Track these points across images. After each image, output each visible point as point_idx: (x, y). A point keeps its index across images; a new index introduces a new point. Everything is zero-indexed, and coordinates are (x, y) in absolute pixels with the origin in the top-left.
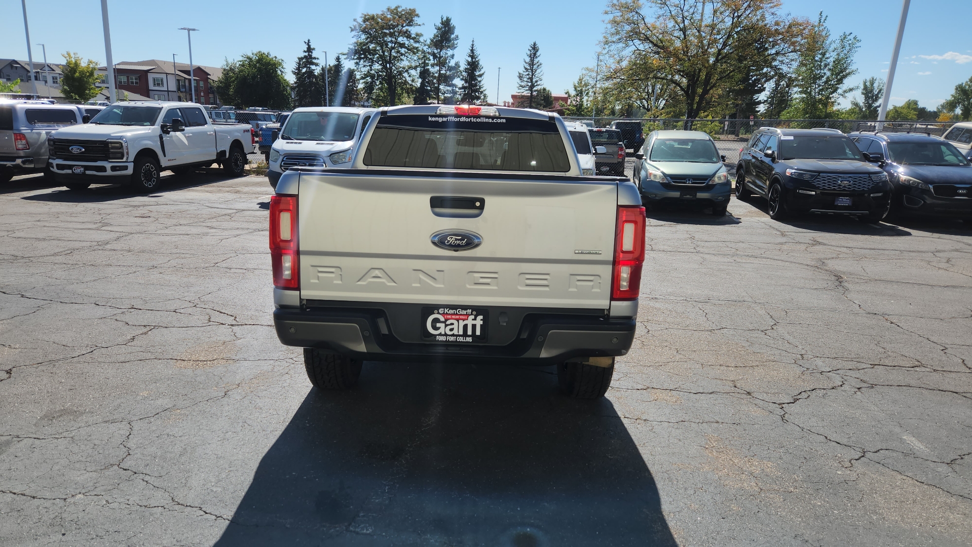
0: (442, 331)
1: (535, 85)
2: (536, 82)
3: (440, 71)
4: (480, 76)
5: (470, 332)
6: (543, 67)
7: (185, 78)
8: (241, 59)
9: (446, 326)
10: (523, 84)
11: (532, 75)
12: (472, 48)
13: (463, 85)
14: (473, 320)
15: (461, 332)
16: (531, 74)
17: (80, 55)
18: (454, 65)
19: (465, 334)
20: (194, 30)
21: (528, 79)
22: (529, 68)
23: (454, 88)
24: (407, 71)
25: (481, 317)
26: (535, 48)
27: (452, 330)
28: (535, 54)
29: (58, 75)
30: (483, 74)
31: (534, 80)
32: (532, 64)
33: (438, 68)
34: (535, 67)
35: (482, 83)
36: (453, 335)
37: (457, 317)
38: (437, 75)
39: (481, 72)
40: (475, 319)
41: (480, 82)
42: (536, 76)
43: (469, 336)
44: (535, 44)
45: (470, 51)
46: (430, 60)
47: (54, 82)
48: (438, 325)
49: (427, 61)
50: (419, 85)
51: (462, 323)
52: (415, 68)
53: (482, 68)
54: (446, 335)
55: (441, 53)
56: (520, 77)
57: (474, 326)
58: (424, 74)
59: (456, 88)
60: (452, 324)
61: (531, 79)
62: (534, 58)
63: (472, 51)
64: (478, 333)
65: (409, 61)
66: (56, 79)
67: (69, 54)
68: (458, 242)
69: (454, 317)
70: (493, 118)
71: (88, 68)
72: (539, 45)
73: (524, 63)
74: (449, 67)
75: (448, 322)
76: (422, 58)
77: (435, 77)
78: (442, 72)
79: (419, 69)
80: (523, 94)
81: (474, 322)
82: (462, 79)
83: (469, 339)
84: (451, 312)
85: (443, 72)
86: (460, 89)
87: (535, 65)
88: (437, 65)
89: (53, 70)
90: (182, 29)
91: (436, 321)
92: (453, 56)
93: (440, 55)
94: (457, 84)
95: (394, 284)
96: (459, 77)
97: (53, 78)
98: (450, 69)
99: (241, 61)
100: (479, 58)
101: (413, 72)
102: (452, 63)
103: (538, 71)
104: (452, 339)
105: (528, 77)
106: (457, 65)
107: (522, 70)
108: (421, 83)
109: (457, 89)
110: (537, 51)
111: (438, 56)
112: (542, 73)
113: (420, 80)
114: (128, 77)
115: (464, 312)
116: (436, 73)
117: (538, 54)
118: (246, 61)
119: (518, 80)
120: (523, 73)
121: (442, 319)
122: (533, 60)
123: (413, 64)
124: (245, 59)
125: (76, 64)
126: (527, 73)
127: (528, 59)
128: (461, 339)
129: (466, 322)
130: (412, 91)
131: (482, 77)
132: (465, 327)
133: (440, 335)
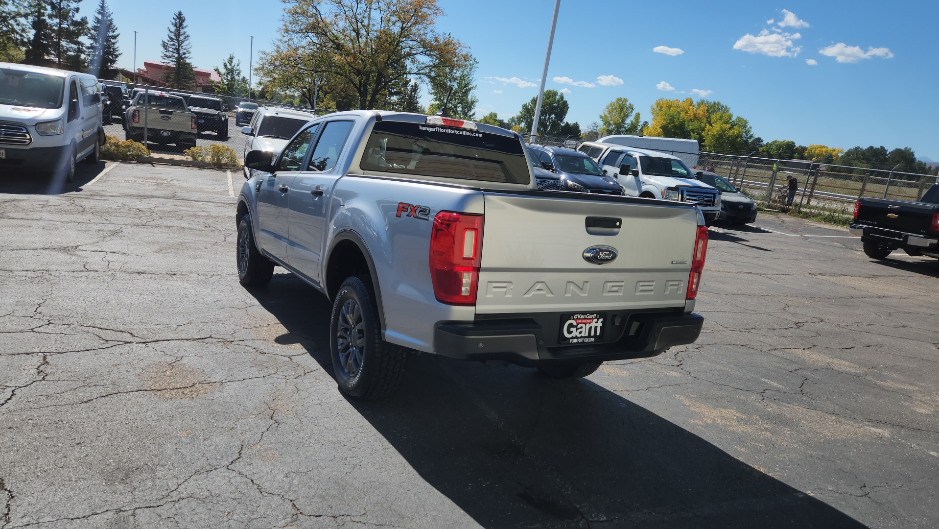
1: (183, 57)
2: (184, 54)
3: (60, 24)
4: (115, 37)
6: (191, 39)
10: (167, 54)
11: (179, 46)
12: (103, 4)
13: (91, 44)
16: (177, 44)
18: (79, 20)
21: (175, 49)
22: (174, 37)
23: (81, 47)
24: (13, 18)
26: (180, 20)
28: (181, 24)
30: (118, 36)
31: (181, 52)
32: (178, 34)
33: (58, 20)
34: (181, 38)
35: (116, 46)
38: (56, 28)
39: (116, 33)
41: (114, 44)
42: (184, 47)
44: (180, 13)
45: (99, 8)
46: (46, 10)
49: (42, 11)
50: (32, 37)
52: (26, 16)
53: (116, 29)
55: (62, 4)
56: (165, 46)
58: (39, 25)
59: (82, 46)
61: (178, 50)
62: (179, 28)
63: (102, 7)
65: (17, 7)
72: (185, 15)
73: (169, 32)
74: (73, 21)
76: (36, 5)
77: (53, 31)
78: (62, 26)
79: (31, 19)
80: (168, 65)
82: (90, 38)
85: (64, 26)
86: (88, 48)
87: (181, 35)
88: (56, 17)
92: (77, 10)
93: (60, 6)
94: (83, 42)
96: (86, 34)
98: (75, 23)
100: (112, 16)
101: (22, 20)
102: (78, 17)
103: (186, 43)
105: (173, 47)
106: (84, 21)
107: (166, 39)
108: (35, 35)
109: (84, 48)
110: (184, 21)
111: (58, 7)
112: (189, 46)
113: (33, 32)
116: (56, 26)
117: (185, 24)
119: (162, 49)
120: (168, 42)
122: (179, 30)
123: (23, 11)
126: (172, 43)
127: (173, 29)
130: (23, 44)
131: (117, 40)
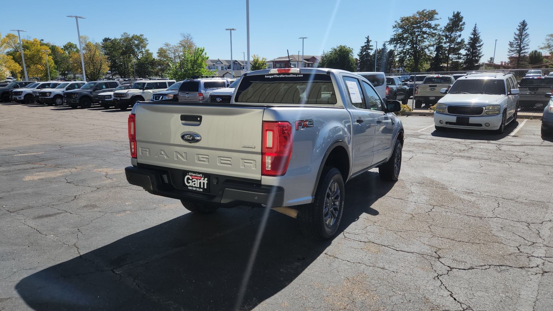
0: (190, 184)
1: (523, 49)
2: (524, 47)
3: (450, 46)
4: (480, 46)
5: (202, 187)
6: (530, 37)
7: (306, 63)
8: (331, 50)
9: (192, 182)
10: (512, 49)
11: (521, 43)
12: (475, 29)
13: (466, 53)
14: (203, 180)
15: (198, 186)
16: (519, 42)
17: (259, 56)
18: (460, 41)
19: (200, 188)
20: (306, 38)
21: (517, 45)
22: (518, 38)
23: (460, 56)
24: (427, 48)
25: (206, 179)
26: (524, 25)
27: (195, 184)
28: (523, 29)
29: (224, 66)
30: (482, 45)
31: (522, 46)
32: (521, 35)
33: (449, 44)
34: (523, 37)
35: (481, 51)
36: (195, 187)
37: (197, 178)
38: (448, 48)
39: (481, 43)
40: (204, 180)
41: (479, 50)
42: (524, 43)
43: (202, 188)
44: (524, 22)
45: (473, 31)
46: (443, 40)
47: (222, 69)
48: (189, 181)
49: (441, 41)
50: (435, 55)
51: (199, 181)
52: (433, 46)
53: (482, 41)
54: (192, 187)
55: (452, 34)
56: (511, 44)
57: (204, 183)
58: (439, 48)
59: (461, 55)
60: (195, 181)
61: (520, 45)
62: (522, 31)
63: (475, 31)
64: (205, 187)
65: (429, 42)
66: (223, 67)
67: (255, 56)
68: (189, 138)
69: (195, 177)
70: (296, 74)
71: (262, 61)
72: (527, 22)
73: (515, 35)
74: (456, 42)
75: (193, 180)
76: (438, 39)
77: (446, 50)
78: (451, 46)
79: (435, 46)
80: (512, 56)
81: (204, 181)
82: (466, 50)
83: (201, 190)
84: (194, 175)
85: (452, 46)
86: (464, 56)
87: (523, 35)
88: (448, 42)
89: (222, 63)
90: (300, 38)
91: (188, 179)
92: (460, 36)
93: (451, 36)
94: (461, 53)
95: (168, 158)
96: (464, 48)
97: (222, 67)
98: (459, 43)
99: (330, 52)
100: (479, 35)
101: (431, 48)
102: (459, 40)
103: (526, 39)
104: (194, 189)
105: (517, 44)
106: (463, 41)
107: (512, 40)
108: (436, 54)
109: (462, 56)
110: (526, 26)
111: (450, 36)
112: (529, 41)
113: (436, 53)
114: (280, 65)
115: (199, 175)
116: (447, 47)
117: (526, 28)
118: (333, 51)
119: (509, 47)
120: (513, 42)
121: (191, 178)
122: (522, 33)
123: (432, 43)
124: (333, 50)
125: (257, 60)
126: (517, 42)
127: (517, 32)
128: (198, 189)
129: (200, 181)
130: (429, 59)
131: (481, 47)
132: (200, 183)
133: (190, 186)
